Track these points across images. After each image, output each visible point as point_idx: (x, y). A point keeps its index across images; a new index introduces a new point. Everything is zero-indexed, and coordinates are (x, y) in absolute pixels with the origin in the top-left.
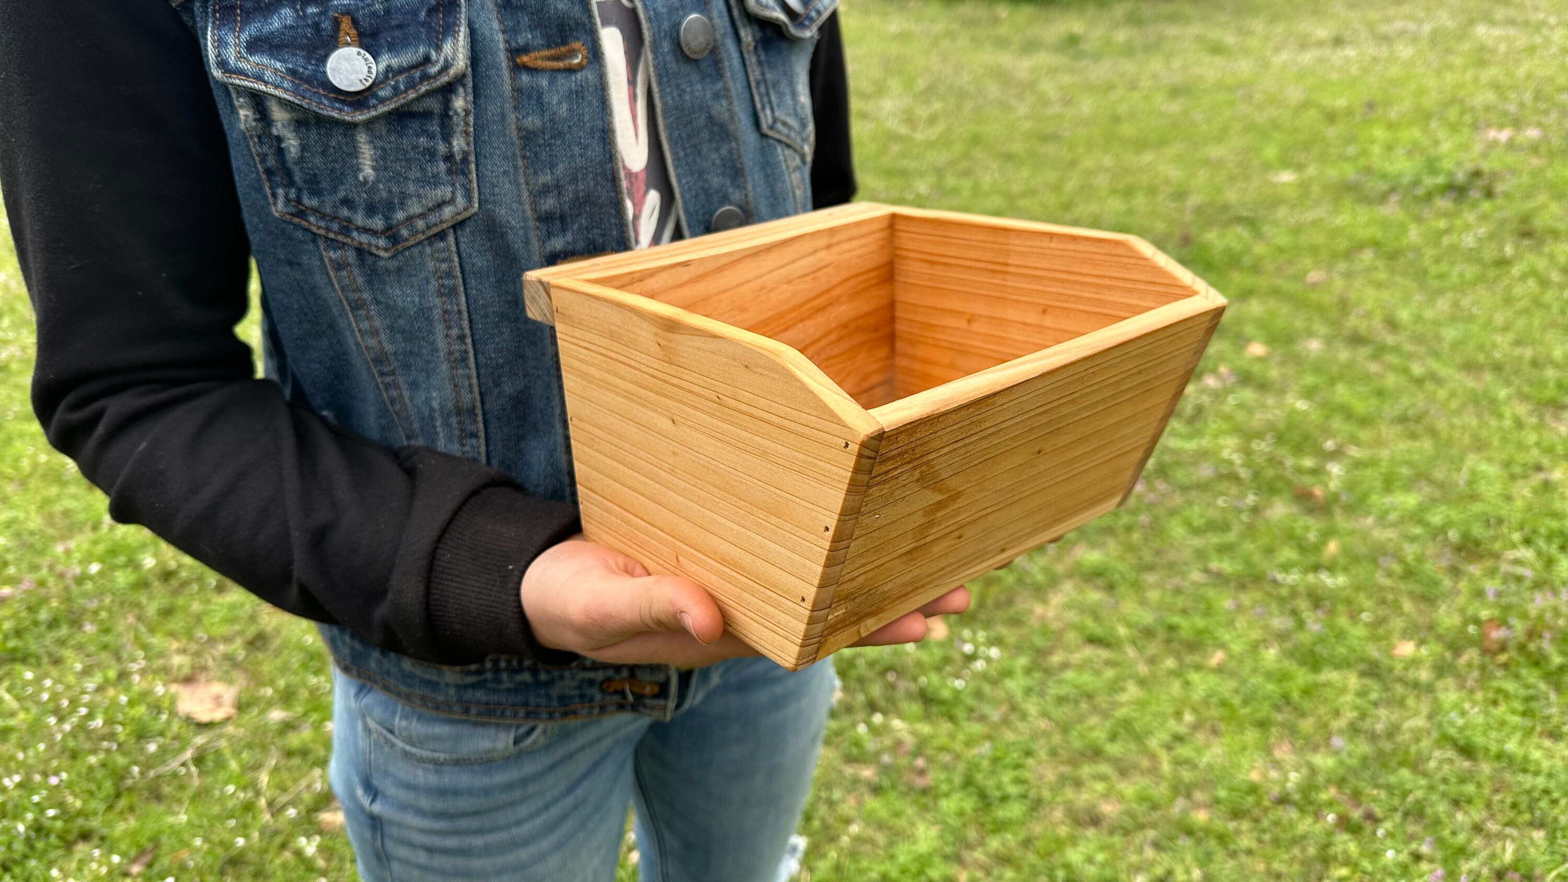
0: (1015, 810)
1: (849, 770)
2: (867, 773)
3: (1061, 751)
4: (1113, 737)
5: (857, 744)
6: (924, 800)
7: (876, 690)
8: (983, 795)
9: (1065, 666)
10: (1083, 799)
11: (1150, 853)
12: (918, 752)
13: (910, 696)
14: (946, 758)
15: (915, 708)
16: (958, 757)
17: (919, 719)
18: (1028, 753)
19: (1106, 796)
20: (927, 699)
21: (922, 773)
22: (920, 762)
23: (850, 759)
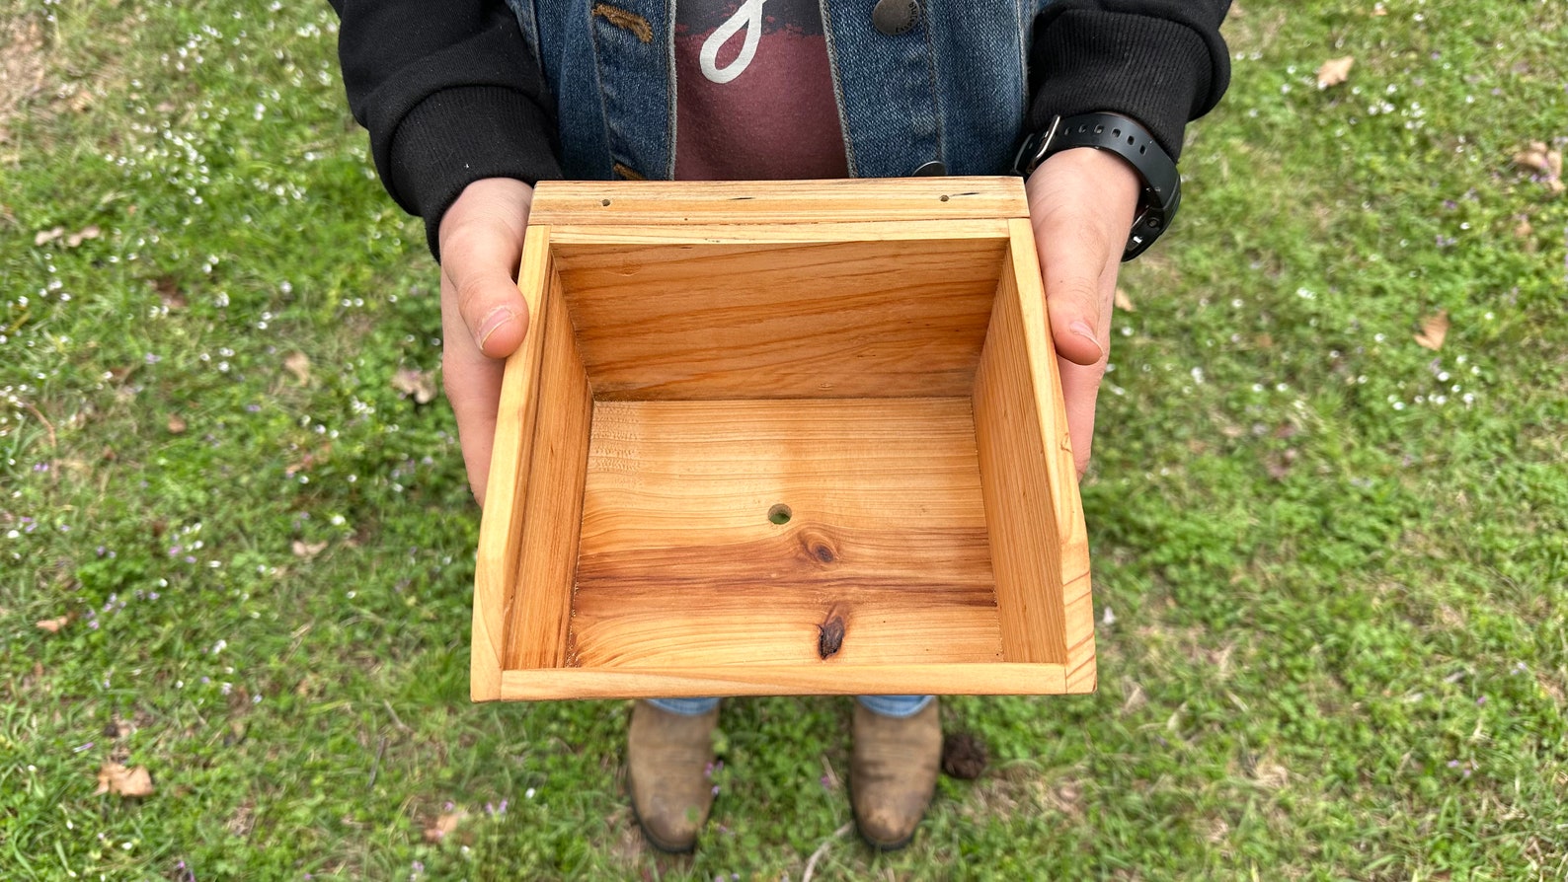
0: (1346, 554)
1: (1216, 418)
2: (1232, 431)
3: (1449, 535)
4: (1522, 558)
5: (1243, 398)
6: (1264, 490)
7: (1308, 360)
8: (1326, 522)
9: (1546, 456)
10: (1428, 590)
11: (1447, 683)
12: (1299, 445)
13: (1339, 386)
14: (1324, 466)
15: (1337, 401)
16: (1336, 472)
17: (1327, 414)
18: (1415, 515)
19: (1456, 605)
20: (1354, 398)
21: (1286, 463)
22: (1292, 454)
23: (1224, 408)
